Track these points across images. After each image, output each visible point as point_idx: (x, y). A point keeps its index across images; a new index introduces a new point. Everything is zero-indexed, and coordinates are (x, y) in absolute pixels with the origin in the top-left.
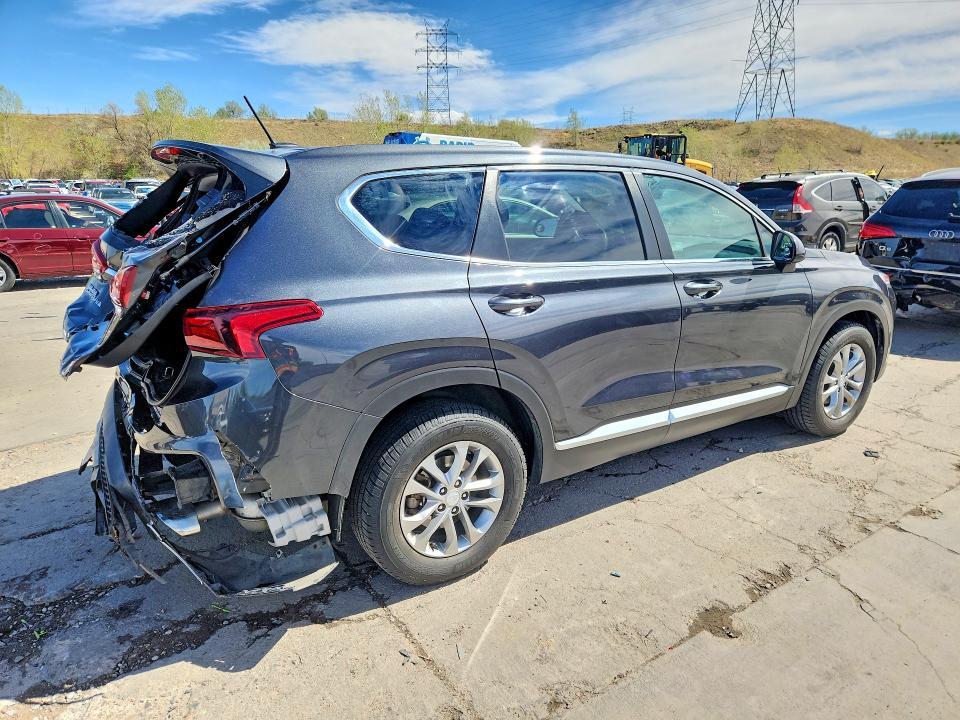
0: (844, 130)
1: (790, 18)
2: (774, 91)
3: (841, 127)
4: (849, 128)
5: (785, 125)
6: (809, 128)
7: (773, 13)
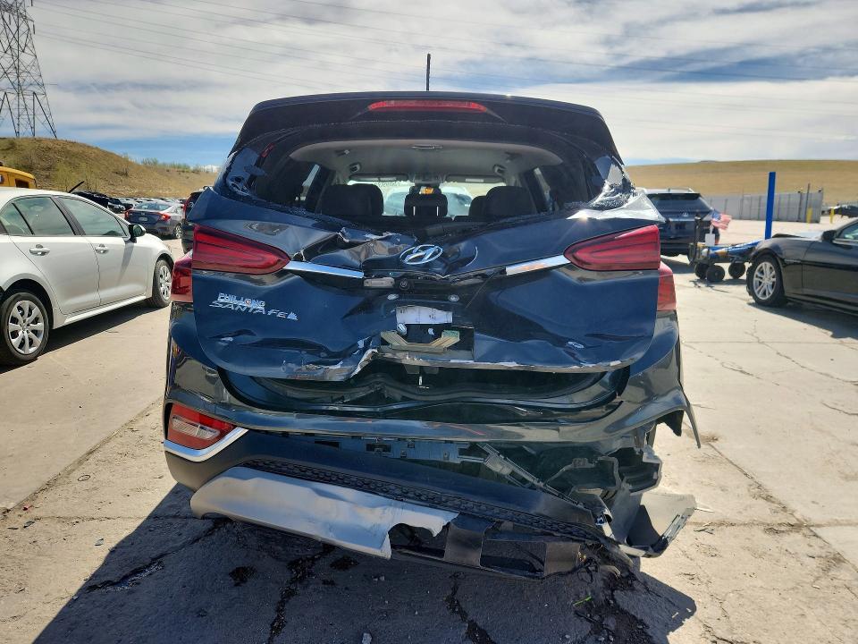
0: (107, 155)
1: (29, 45)
2: (31, 112)
3: (104, 152)
4: (112, 154)
5: (51, 145)
6: (75, 150)
7: (11, 36)
